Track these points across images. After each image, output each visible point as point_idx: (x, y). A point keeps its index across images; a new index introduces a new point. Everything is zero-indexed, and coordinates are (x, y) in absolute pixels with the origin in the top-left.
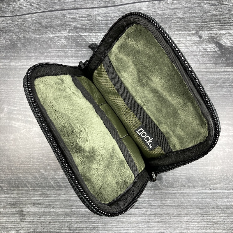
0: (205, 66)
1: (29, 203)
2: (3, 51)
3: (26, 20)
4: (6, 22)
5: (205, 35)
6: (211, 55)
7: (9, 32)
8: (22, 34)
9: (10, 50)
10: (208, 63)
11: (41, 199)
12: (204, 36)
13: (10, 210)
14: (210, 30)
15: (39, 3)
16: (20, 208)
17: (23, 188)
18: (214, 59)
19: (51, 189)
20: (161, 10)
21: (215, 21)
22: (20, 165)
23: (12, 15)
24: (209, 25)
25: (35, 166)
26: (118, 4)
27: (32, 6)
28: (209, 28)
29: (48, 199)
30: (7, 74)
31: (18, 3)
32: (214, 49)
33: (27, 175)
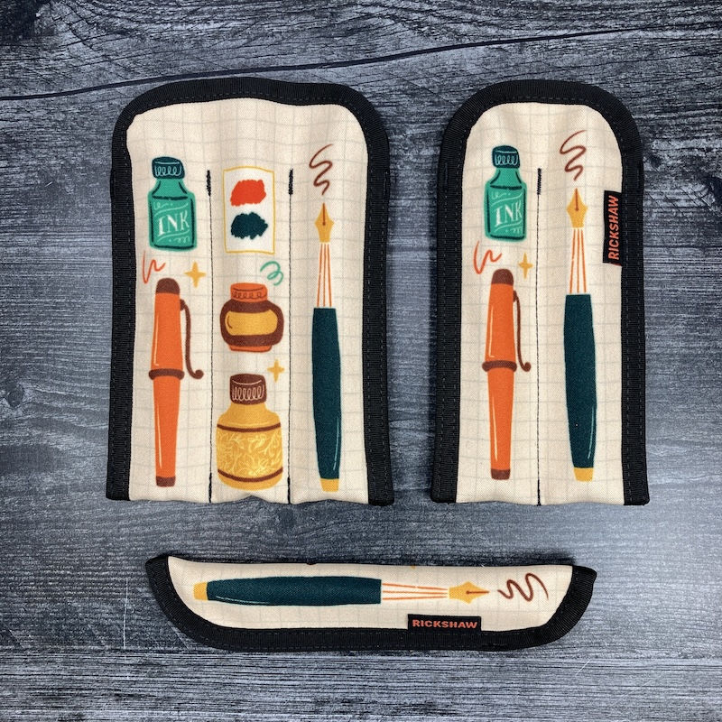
0: (671, 255)
1: (103, 692)
2: (18, 207)
3: (92, 108)
4: (29, 115)
5: (671, 154)
6: (689, 220)
7: (37, 146)
8: (80, 154)
9: (41, 205)
10: (681, 246)
11: (142, 679)
12: (667, 158)
13: (43, 714)
14: (688, 138)
15: (134, 53)
16: (75, 708)
17: (84, 644)
18: (699, 232)
19: (171, 649)
20: (527, 71)
21: (706, 107)
22: (73, 571)
23: (48, 92)
24: (685, 122)
25: (121, 576)
26: (388, 53)
27: (111, 61)
28: (683, 131)
29: (162, 679)
30: (32, 283)
31: (66, 53)
32: (700, 199)
33: (96, 605)
